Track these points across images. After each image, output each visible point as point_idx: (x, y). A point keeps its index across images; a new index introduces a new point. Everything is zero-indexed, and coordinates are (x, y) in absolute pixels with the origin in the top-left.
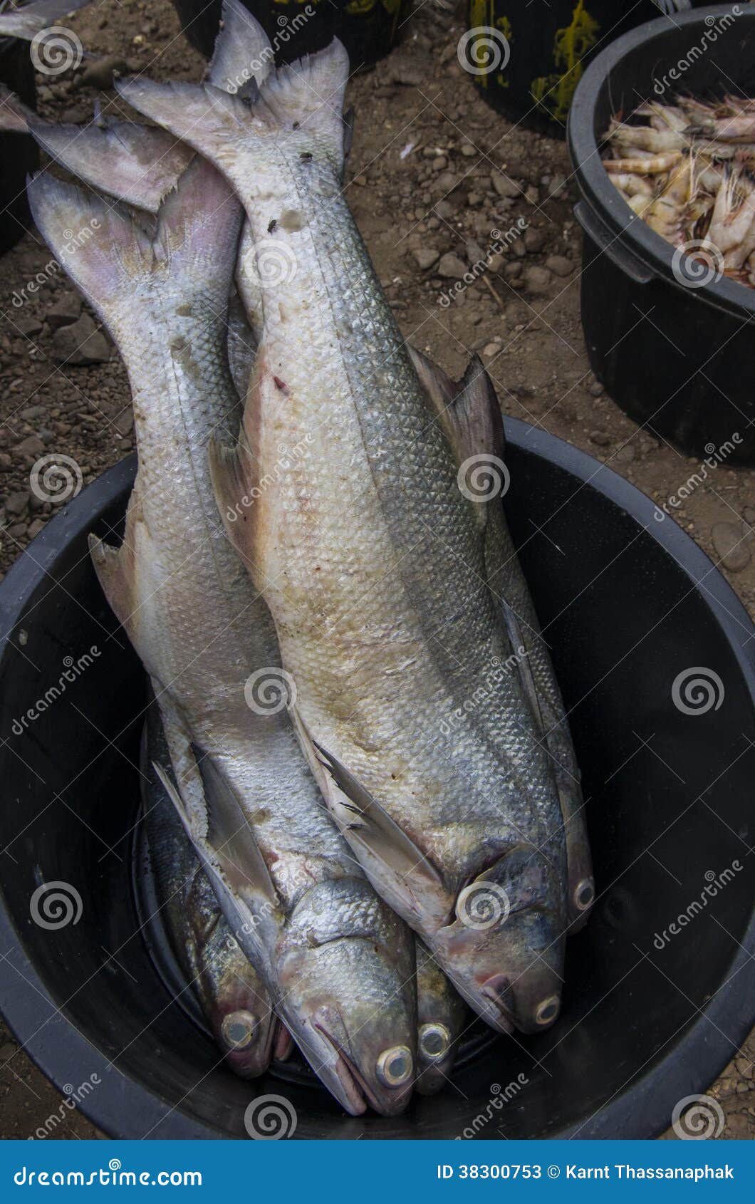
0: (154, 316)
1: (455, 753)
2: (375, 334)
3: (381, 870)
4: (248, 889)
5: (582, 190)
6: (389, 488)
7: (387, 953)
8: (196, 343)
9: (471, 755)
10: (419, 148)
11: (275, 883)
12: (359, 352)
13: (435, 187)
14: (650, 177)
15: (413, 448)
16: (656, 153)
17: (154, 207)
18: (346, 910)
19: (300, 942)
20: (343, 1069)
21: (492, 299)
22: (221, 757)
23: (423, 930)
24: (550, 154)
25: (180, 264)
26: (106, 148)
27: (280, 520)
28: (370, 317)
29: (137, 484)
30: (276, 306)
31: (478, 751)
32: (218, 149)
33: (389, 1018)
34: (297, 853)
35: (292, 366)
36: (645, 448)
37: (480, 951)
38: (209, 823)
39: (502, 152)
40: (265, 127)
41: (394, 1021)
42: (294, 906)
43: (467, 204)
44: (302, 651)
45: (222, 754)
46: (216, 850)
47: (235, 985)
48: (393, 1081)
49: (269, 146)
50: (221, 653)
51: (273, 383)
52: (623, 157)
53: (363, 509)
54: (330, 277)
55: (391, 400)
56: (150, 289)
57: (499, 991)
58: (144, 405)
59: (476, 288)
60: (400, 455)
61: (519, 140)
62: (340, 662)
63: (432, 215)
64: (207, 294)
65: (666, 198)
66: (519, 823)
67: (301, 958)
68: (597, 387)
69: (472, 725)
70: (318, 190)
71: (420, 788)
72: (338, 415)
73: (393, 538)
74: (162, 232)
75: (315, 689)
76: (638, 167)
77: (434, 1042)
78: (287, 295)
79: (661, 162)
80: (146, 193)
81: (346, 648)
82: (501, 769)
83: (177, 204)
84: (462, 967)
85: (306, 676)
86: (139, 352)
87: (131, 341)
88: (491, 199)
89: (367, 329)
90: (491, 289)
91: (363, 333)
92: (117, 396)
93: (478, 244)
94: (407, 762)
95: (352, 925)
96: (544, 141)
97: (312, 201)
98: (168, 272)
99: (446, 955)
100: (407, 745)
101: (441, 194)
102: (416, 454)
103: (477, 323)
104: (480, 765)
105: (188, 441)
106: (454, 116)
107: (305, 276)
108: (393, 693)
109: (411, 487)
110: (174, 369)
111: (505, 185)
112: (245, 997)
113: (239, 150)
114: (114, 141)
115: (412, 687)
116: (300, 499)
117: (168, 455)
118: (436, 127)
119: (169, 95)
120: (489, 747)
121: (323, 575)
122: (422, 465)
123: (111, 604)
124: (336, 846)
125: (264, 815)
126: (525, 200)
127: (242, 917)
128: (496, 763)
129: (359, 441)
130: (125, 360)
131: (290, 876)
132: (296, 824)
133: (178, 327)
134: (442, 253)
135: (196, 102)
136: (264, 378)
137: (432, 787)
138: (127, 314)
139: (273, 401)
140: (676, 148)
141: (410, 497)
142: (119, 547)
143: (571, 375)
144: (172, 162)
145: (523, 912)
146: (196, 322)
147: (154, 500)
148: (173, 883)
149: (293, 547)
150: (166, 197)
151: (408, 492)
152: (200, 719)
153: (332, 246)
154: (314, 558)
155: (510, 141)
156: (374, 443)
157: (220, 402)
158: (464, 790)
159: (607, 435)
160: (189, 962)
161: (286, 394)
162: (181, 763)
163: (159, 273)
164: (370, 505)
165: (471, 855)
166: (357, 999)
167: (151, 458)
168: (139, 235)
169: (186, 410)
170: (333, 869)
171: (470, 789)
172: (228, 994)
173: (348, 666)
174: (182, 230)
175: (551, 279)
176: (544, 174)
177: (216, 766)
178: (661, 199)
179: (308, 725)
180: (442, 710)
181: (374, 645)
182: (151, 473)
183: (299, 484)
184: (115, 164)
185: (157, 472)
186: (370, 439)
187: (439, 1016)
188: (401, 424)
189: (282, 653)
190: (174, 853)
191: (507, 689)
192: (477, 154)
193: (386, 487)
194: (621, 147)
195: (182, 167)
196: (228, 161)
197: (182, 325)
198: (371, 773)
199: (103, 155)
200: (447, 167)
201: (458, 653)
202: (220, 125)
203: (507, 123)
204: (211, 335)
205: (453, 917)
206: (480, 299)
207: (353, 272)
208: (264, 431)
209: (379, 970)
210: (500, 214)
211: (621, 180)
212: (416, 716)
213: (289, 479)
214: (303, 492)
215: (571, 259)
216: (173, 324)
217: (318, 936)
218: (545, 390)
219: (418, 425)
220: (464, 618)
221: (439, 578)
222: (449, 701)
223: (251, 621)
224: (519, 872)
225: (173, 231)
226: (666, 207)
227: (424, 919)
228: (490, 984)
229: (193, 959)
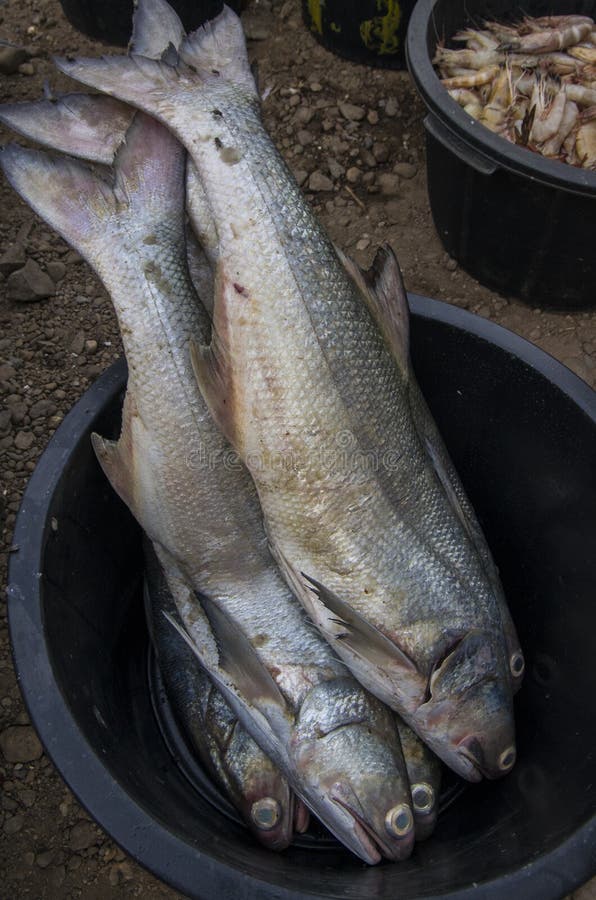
0: (126, 248)
1: (411, 566)
2: (310, 239)
3: (366, 667)
4: (260, 701)
5: (428, 106)
6: (337, 361)
7: (378, 733)
8: (164, 265)
9: (423, 565)
10: (275, 90)
11: (282, 691)
12: (301, 254)
13: (295, 120)
14: (476, 89)
15: (351, 326)
16: (477, 70)
17: (110, 160)
18: (342, 704)
19: (309, 735)
20: (360, 831)
21: (356, 204)
22: (220, 598)
23: (405, 710)
24: (380, 82)
25: (138, 203)
26: (58, 117)
27: (253, 399)
28: (304, 226)
29: (130, 386)
30: (227, 226)
31: (429, 562)
32: (158, 105)
33: (389, 784)
34: (295, 665)
35: (247, 273)
36: (497, 307)
37: (452, 719)
38: (219, 652)
39: (343, 85)
40: (191, 84)
41: (393, 785)
42: (300, 707)
43: (322, 131)
44: (280, 502)
45: (221, 596)
46: (228, 672)
47: (257, 779)
48: (400, 833)
49: (199, 98)
50: (212, 514)
51: (234, 289)
52: (451, 76)
53: (318, 381)
54: (268, 197)
55: (329, 290)
56: (119, 226)
57: (470, 748)
58: (129, 321)
59: (342, 197)
60: (341, 333)
61: (355, 74)
62: (312, 506)
63: (297, 142)
64: (167, 225)
65: (493, 104)
66: (468, 613)
67: (313, 747)
68: (452, 263)
69: (421, 542)
70: (247, 129)
71: (388, 598)
72: (290, 308)
73: (344, 400)
74: (120, 179)
75: (294, 531)
76: (466, 82)
77: (422, 798)
78: (236, 216)
79: (483, 76)
80: (100, 150)
81: (315, 495)
82: (448, 573)
83: (128, 155)
84: (439, 734)
85: (285, 521)
86: (119, 279)
87: (110, 270)
88: (341, 124)
89: (303, 236)
90: (354, 196)
91: (301, 239)
92: (68, 323)
93: (338, 161)
94: (375, 578)
95: (348, 715)
96: (375, 72)
97: (243, 138)
98: (130, 210)
99: (426, 727)
100: (373, 564)
101: (301, 125)
102: (353, 331)
103: (347, 225)
104: (432, 572)
105: (169, 345)
106: (299, 61)
107: (247, 199)
108: (356, 525)
109: (353, 358)
110: (150, 289)
111: (351, 112)
112: (265, 786)
113: (175, 104)
114: (64, 111)
115: (370, 518)
116: (267, 379)
117: (155, 358)
118: (287, 71)
119: (105, 68)
120: (436, 557)
121: (292, 438)
122: (359, 339)
123: (115, 487)
124: (324, 655)
125: (262, 639)
126: (368, 121)
127: (259, 723)
128: (444, 569)
129: (309, 326)
130: (107, 286)
131: (292, 684)
132: (290, 642)
133: (147, 254)
134: (310, 172)
135: (128, 70)
136: (226, 286)
137: (396, 595)
138: (104, 249)
139: (235, 304)
140: (492, 64)
141: (353, 366)
142: (117, 440)
143: (429, 257)
144: (116, 122)
145: (481, 683)
146: (161, 248)
147: (146, 397)
148: (191, 706)
149: (265, 419)
150: (118, 151)
151: (352, 362)
152: (199, 570)
153: (265, 172)
154: (284, 426)
155: (348, 75)
156: (321, 326)
157: (190, 310)
158: (423, 594)
159: (465, 300)
160: (215, 766)
161: (246, 296)
162: (186, 608)
163: (123, 212)
164: (323, 376)
165: (436, 644)
166: (362, 772)
167: (141, 363)
168: (100, 184)
169: (165, 321)
170: (325, 673)
171: (427, 593)
172: (253, 787)
173: (318, 509)
174: (136, 175)
175: (400, 182)
176: (380, 99)
177: (217, 606)
178: (488, 106)
179: (290, 561)
180: (396, 533)
181: (337, 489)
182: (141, 376)
183: (265, 367)
184: (69, 129)
185: (147, 374)
186: (317, 323)
187: (421, 777)
188: (340, 308)
189: (263, 507)
190: (188, 681)
191: (442, 509)
192: (323, 89)
193: (334, 361)
194: (448, 68)
195: (126, 124)
196: (168, 114)
197: (150, 252)
198: (348, 592)
199: (57, 123)
200: (301, 102)
201: (403, 486)
202: (154, 87)
203: (342, 61)
204: (174, 257)
205: (428, 696)
206: (346, 205)
207: (285, 191)
208: (231, 328)
209: (376, 747)
210: (351, 135)
211: (454, 94)
212: (378, 540)
213: (256, 365)
214: (269, 374)
215: (412, 164)
216: (142, 252)
217: (323, 728)
218: (411, 270)
219: (353, 308)
220: (403, 457)
221: (382, 428)
222: (401, 525)
223: (235, 484)
224: (474, 652)
225: (128, 176)
226: (494, 112)
227: (405, 701)
228: (464, 744)
229: (218, 764)
